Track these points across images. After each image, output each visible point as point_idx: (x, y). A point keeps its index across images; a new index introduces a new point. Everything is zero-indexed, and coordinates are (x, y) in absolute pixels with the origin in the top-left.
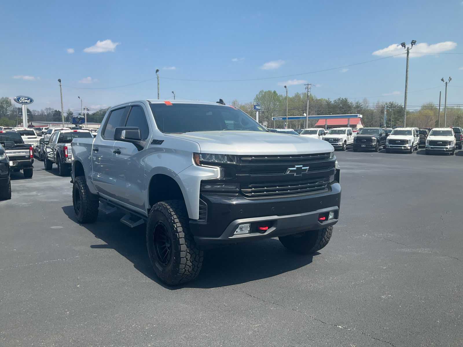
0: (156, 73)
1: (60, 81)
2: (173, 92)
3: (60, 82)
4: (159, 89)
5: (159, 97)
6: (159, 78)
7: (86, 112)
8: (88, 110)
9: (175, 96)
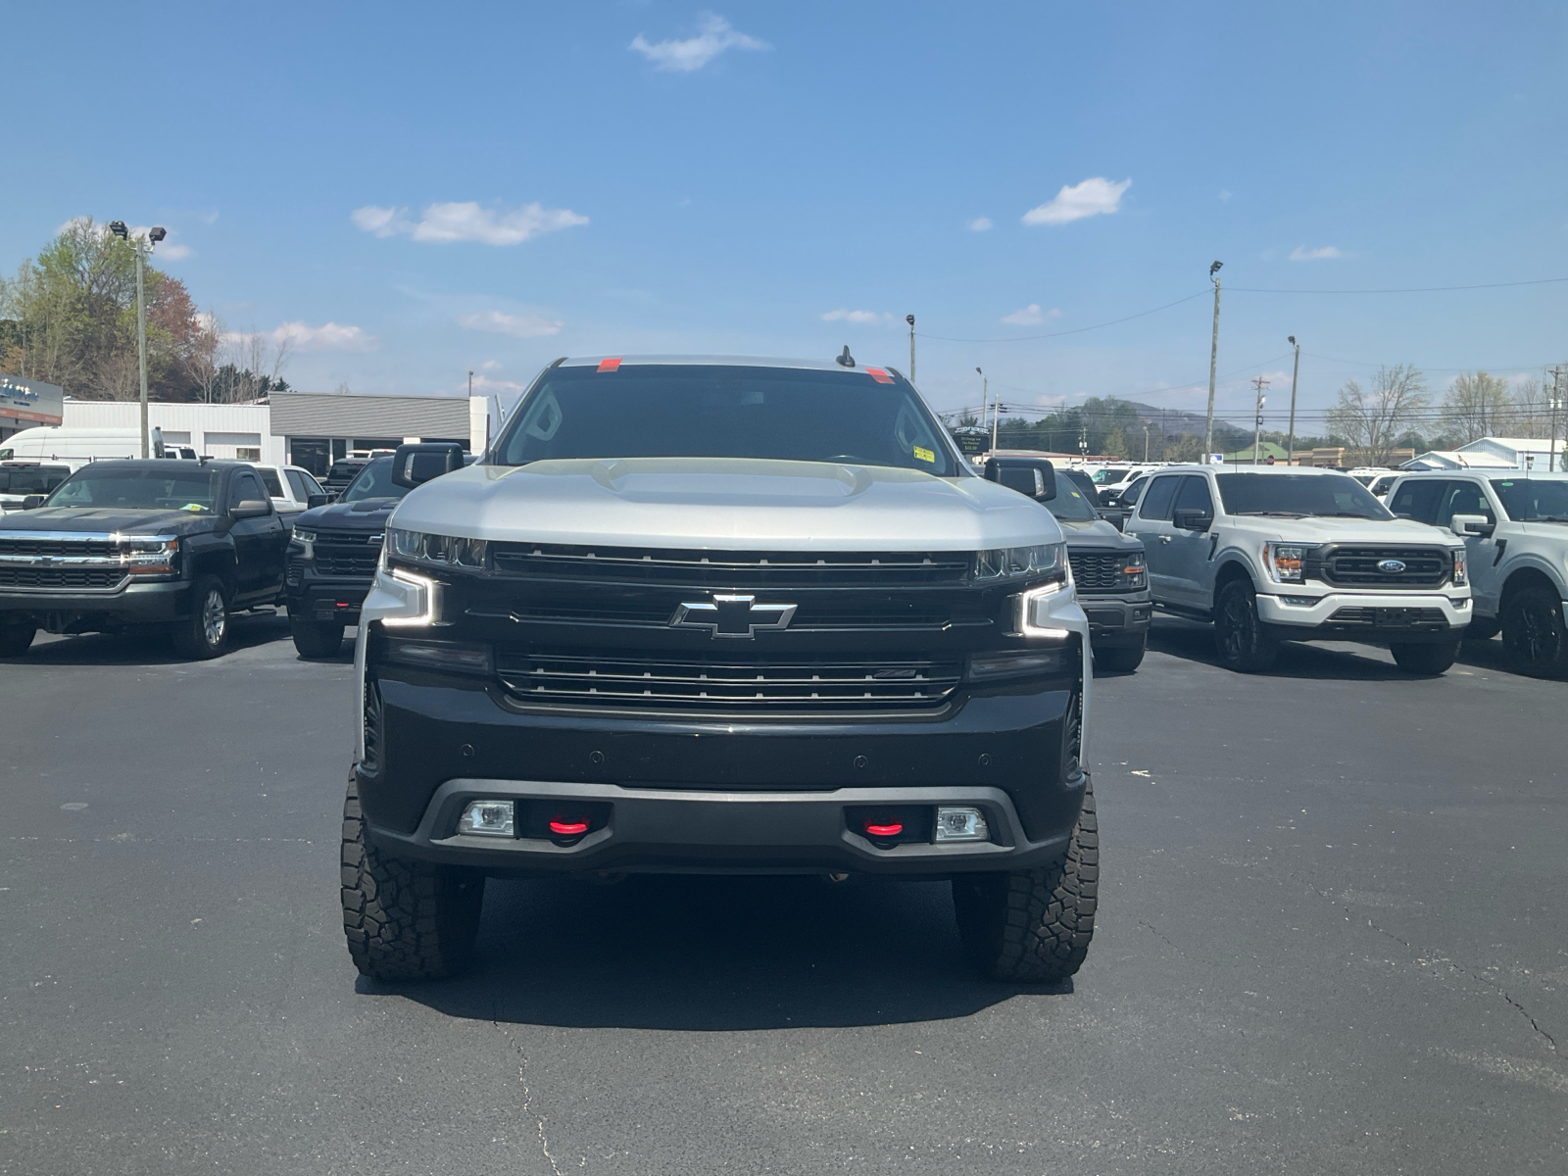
0: (1212, 274)
1: (911, 320)
2: (1292, 339)
3: (912, 323)
4: (1220, 328)
5: (1217, 357)
6: (1220, 292)
7: (996, 415)
8: (1003, 409)
9: (1301, 350)
